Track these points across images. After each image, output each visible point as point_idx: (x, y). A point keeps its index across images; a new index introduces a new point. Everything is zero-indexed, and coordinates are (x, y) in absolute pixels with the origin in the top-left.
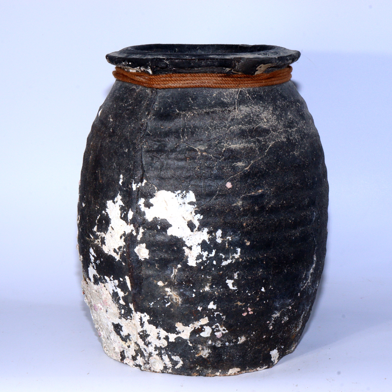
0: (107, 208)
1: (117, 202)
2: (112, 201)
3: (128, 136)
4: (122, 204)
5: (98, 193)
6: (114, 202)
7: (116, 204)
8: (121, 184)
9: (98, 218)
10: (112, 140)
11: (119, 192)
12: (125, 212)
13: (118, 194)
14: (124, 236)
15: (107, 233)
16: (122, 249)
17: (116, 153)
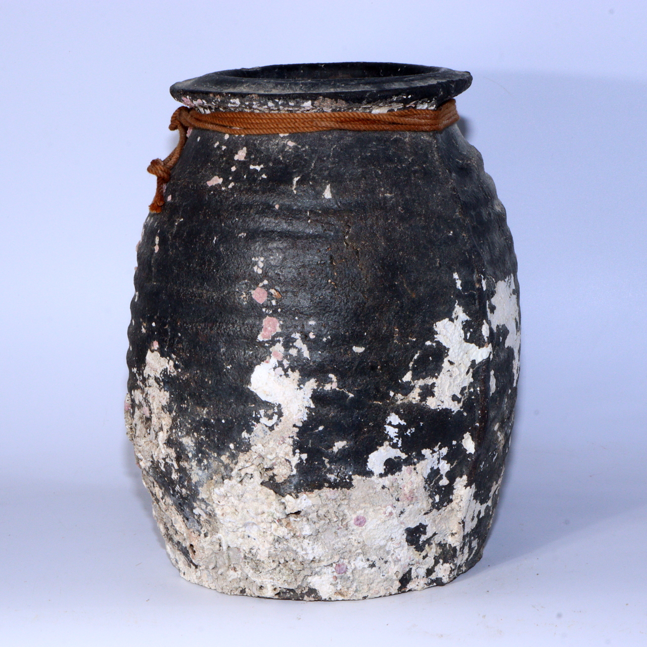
0: (437, 334)
1: (457, 318)
2: (447, 319)
3: (441, 211)
4: (466, 318)
5: (409, 316)
6: (452, 320)
7: (455, 321)
8: (460, 288)
9: (416, 357)
10: (411, 225)
11: (456, 302)
12: (471, 330)
13: (456, 305)
14: (473, 368)
15: (439, 375)
16: (467, 391)
17: (431, 242)
